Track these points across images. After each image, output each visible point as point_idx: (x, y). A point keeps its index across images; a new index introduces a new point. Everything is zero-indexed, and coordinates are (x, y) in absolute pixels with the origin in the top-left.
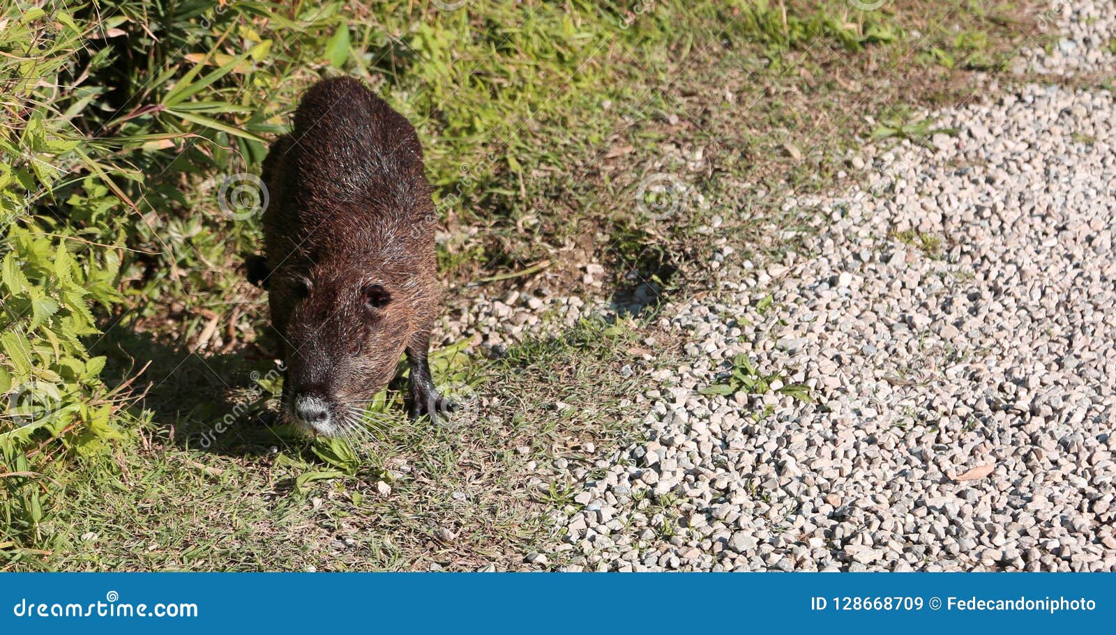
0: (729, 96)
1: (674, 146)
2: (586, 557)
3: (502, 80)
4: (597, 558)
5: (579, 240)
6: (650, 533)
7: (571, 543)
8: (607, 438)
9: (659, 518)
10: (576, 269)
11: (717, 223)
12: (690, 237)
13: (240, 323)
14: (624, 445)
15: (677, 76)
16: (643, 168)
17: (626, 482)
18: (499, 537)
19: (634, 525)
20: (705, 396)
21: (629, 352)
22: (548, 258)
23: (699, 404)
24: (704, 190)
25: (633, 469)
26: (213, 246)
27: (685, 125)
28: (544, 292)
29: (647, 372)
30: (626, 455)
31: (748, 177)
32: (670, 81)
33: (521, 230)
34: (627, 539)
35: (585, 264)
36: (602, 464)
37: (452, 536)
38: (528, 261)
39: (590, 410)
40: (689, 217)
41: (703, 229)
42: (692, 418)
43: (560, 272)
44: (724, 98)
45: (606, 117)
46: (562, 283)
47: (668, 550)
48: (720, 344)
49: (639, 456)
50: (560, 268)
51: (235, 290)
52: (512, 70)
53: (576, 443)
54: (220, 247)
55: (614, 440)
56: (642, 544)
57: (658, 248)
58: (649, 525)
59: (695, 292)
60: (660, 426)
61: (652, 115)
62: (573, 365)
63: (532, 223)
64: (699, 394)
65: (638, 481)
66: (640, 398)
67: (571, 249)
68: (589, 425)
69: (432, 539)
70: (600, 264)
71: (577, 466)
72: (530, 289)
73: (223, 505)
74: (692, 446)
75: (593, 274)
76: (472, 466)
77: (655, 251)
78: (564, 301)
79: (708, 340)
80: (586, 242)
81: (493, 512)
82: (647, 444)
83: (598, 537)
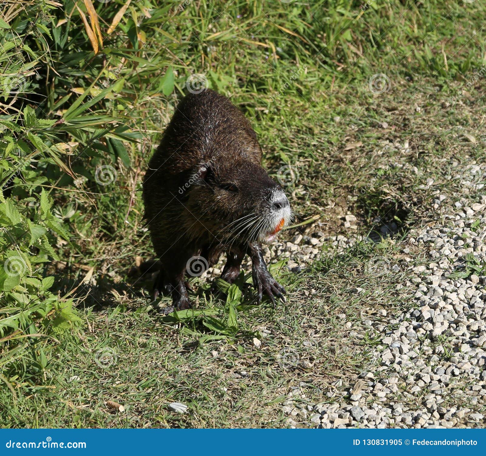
0: (419, 109)
1: (388, 141)
2: (398, 373)
3: (263, 109)
4: (406, 373)
5: (337, 200)
6: (435, 357)
7: (387, 365)
8: (393, 307)
9: (440, 348)
10: (338, 219)
11: (431, 183)
12: (415, 192)
13: (108, 272)
14: (405, 310)
15: (380, 100)
16: (371, 155)
17: (412, 330)
18: (340, 365)
19: (424, 354)
20: (451, 279)
21: (395, 257)
22: (317, 214)
23: (448, 284)
24: (416, 164)
25: (415, 323)
26: (84, 223)
27: (393, 128)
28: (319, 234)
29: (410, 268)
30: (408, 316)
31: (444, 155)
32: (376, 102)
33: (295, 199)
34: (421, 362)
35: (343, 216)
36: (393, 322)
37: (311, 365)
38: (305, 216)
39: (379, 291)
40: (411, 180)
41: (422, 187)
42: (446, 292)
43: (328, 221)
44: (415, 110)
45: (338, 127)
46: (330, 228)
47: (450, 366)
48: (452, 250)
49: (417, 315)
50: (327, 220)
51: (102, 251)
52: (269, 101)
53: (373, 311)
54: (88, 224)
55: (398, 308)
56: (432, 363)
57: (394, 201)
58: (434, 352)
59: (426, 222)
60: (426, 298)
61: (370, 123)
62: (359, 267)
63: (302, 193)
64: (447, 278)
65: (421, 329)
66: (409, 284)
67: (333, 206)
68: (379, 300)
69: (297, 368)
70: (352, 214)
71: (378, 324)
72: (309, 234)
73: (155, 358)
74: (450, 308)
75: (350, 221)
76: (310, 327)
77: (391, 203)
78: (334, 238)
79: (444, 248)
80: (342, 202)
81: (333, 351)
82: (420, 309)
83: (403, 362)
